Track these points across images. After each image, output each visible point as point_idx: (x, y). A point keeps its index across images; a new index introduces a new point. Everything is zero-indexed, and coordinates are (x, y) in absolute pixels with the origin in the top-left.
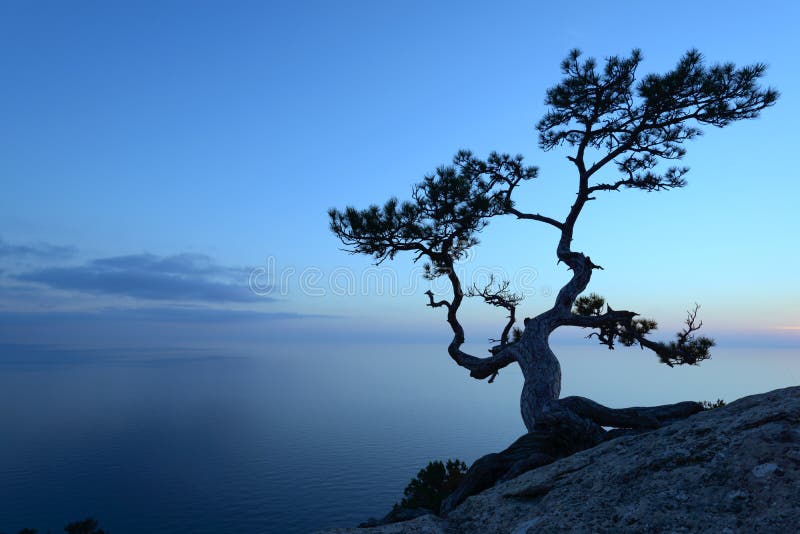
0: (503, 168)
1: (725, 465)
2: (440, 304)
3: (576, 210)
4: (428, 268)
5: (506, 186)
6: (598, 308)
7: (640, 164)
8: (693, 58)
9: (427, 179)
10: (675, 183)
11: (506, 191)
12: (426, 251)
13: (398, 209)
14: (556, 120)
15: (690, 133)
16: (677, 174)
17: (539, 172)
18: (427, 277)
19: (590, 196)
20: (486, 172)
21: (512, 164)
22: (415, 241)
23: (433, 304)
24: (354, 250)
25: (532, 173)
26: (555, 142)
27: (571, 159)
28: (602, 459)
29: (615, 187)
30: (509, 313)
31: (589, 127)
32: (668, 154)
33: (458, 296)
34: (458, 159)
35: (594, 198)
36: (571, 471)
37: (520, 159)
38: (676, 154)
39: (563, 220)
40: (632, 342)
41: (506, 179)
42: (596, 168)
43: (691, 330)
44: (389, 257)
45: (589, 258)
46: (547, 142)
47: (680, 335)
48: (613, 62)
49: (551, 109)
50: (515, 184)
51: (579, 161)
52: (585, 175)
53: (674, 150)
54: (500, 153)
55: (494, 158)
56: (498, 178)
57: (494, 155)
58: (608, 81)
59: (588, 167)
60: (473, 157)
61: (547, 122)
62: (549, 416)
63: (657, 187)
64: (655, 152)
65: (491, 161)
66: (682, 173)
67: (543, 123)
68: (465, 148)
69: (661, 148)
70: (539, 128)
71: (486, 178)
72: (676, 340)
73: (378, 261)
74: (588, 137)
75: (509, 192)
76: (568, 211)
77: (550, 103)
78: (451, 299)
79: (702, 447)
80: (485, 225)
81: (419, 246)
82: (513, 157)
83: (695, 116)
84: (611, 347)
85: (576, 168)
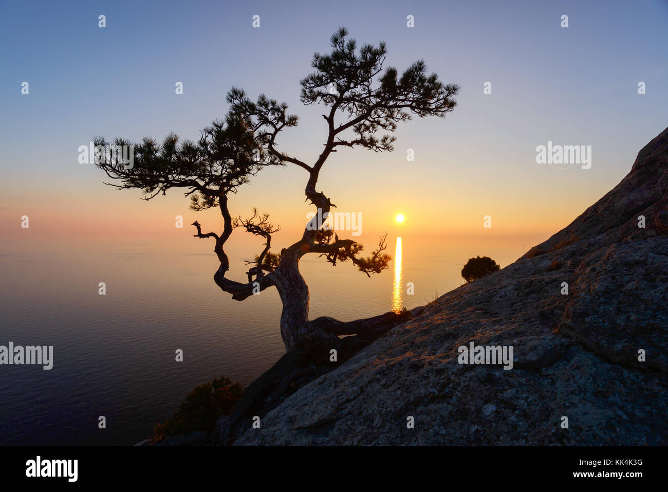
0: (270, 113)
1: (465, 404)
2: (207, 236)
3: (323, 158)
4: (195, 200)
5: (271, 130)
6: (329, 236)
7: (367, 128)
8: (420, 67)
9: (216, 125)
10: (387, 148)
11: (270, 134)
12: (199, 187)
13: (179, 146)
14: (319, 81)
15: (404, 116)
16: (389, 141)
17: (299, 122)
18: (195, 208)
19: (334, 149)
20: (256, 114)
21: (278, 110)
22: (190, 178)
23: (201, 235)
24: (122, 184)
25: (293, 121)
26: (314, 98)
27: (325, 117)
28: (369, 389)
29: (350, 145)
30: (265, 240)
31: (342, 94)
32: (386, 127)
33: (228, 230)
34: (232, 97)
35: (335, 151)
36: (348, 401)
37: (285, 108)
38: (391, 127)
39: (312, 166)
40: (346, 259)
41: (271, 122)
42: (342, 128)
43: (381, 250)
44: (162, 192)
45: (329, 199)
46: (308, 97)
47: (374, 253)
48: (369, 49)
49: (316, 72)
50: (279, 129)
51: (330, 120)
52: (333, 132)
53: (390, 124)
54: (269, 98)
55: (263, 102)
56: (265, 121)
57: (263, 98)
58: (361, 63)
59: (336, 127)
60: (245, 98)
61: (311, 81)
62: (306, 336)
63: (374, 148)
64: (378, 123)
65: (260, 104)
66: (391, 141)
67: (307, 81)
68: (239, 88)
69: (383, 121)
70: (304, 84)
71: (255, 119)
72: (371, 256)
73: (149, 195)
74: (339, 101)
75: (274, 135)
76: (317, 159)
77: (316, 66)
78: (220, 232)
79: (444, 386)
80: (259, 170)
81: (193, 183)
82: (279, 104)
83: (410, 106)
84: (334, 264)
85: (328, 125)
